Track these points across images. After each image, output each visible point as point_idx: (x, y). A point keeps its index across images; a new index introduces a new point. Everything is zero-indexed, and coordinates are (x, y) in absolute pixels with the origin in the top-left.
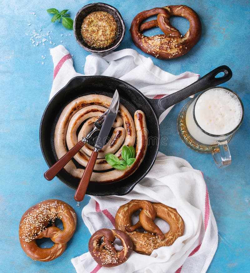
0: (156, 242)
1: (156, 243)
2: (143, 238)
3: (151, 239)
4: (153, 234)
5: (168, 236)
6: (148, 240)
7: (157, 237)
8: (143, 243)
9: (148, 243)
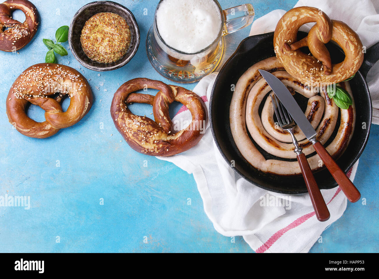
0: (317, 75)
1: (318, 77)
2: (302, 64)
3: (313, 69)
4: (318, 61)
5: (337, 72)
6: (308, 70)
7: (321, 69)
8: (300, 72)
9: (307, 74)
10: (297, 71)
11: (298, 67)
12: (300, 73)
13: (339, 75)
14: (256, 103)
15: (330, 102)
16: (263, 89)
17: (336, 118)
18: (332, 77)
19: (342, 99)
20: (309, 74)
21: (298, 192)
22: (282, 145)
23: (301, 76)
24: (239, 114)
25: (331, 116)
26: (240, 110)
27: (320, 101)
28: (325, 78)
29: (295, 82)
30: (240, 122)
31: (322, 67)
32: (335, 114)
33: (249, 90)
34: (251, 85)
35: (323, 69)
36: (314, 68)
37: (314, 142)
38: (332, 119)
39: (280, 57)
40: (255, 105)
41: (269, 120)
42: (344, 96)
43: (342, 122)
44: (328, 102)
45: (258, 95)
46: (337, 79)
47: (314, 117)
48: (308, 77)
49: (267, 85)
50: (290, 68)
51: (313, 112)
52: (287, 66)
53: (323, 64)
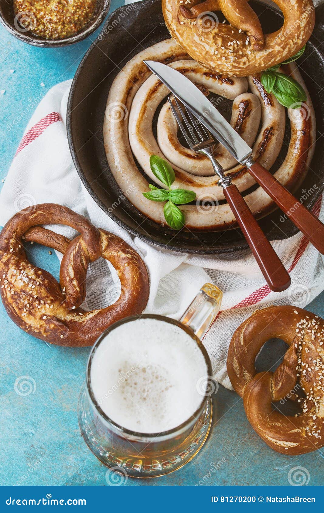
0: (241, 53)
1: (242, 56)
2: (214, 37)
3: (232, 44)
4: (240, 31)
5: (273, 44)
6: (224, 46)
7: (247, 43)
8: (212, 50)
9: (223, 52)
10: (207, 50)
11: (208, 44)
12: (212, 52)
13: (277, 48)
14: (146, 115)
15: (270, 101)
16: (154, 90)
17: (283, 126)
18: (266, 54)
19: (289, 91)
20: (227, 51)
21: (232, 250)
22: (197, 180)
23: (214, 57)
24: (119, 135)
25: (274, 123)
26: (121, 130)
27: (252, 100)
28: (255, 57)
29: (207, 74)
30: (123, 148)
31: (248, 39)
32: (281, 119)
33: (132, 96)
34: (134, 88)
35: (249, 42)
36: (235, 42)
37: (249, 164)
38: (276, 127)
39: (176, 32)
40: (144, 118)
41: (171, 140)
42: (291, 86)
43: (293, 130)
44: (265, 101)
45: (147, 101)
46: (274, 56)
47: (245, 127)
48: (227, 59)
49: (160, 84)
50: (195, 48)
51: (243, 119)
52: (189, 46)
53: (249, 34)
